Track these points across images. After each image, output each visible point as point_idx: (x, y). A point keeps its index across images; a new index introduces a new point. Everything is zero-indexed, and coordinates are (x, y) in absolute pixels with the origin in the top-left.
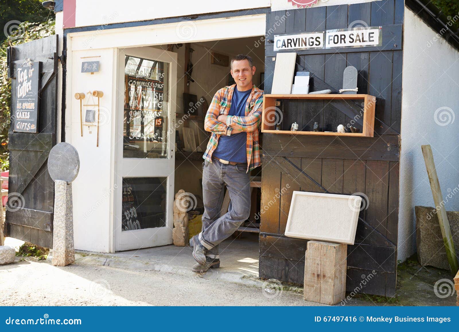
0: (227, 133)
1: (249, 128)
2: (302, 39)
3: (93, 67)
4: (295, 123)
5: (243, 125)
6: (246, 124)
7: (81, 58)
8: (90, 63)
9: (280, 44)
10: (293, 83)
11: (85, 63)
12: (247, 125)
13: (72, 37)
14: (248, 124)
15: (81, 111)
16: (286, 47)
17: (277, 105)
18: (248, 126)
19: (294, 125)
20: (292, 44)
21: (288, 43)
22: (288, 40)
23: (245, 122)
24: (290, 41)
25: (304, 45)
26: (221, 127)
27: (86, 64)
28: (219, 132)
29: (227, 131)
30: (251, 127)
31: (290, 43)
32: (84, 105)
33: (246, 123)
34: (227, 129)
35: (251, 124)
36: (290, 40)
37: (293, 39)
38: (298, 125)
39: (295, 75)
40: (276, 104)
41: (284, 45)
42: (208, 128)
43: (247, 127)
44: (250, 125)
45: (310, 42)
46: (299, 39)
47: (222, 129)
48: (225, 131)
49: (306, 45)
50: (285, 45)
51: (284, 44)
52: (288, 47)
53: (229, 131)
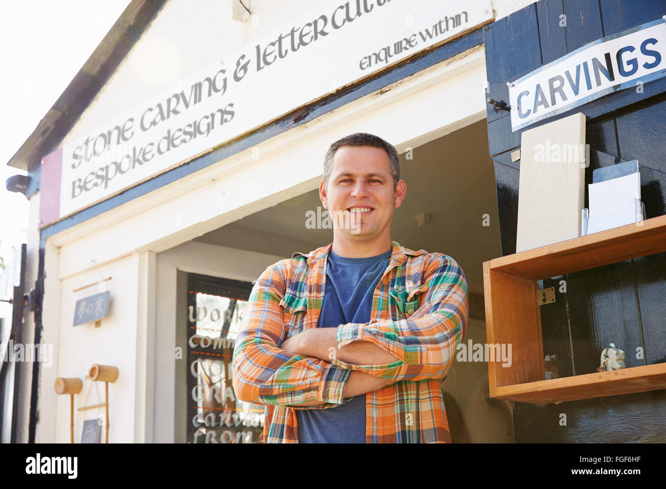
0: (325, 396)
1: (430, 352)
2: (595, 61)
3: (95, 306)
4: (612, 345)
5: (408, 342)
6: (420, 338)
7: (75, 291)
8: (91, 300)
9: (528, 103)
10: (587, 205)
11: (81, 301)
12: (425, 342)
13: (59, 248)
14: (426, 338)
15: (72, 424)
16: (547, 106)
17: (544, 300)
18: (429, 346)
19: (606, 356)
20: (568, 89)
21: (553, 91)
22: (551, 81)
23: (415, 332)
24: (557, 84)
25: (603, 77)
26: (302, 373)
27: (84, 304)
28: (293, 393)
29: (326, 386)
30: (439, 349)
31: (560, 89)
32: (79, 410)
33: (420, 334)
34: (328, 379)
35: (437, 336)
36: (559, 78)
37: (568, 73)
38: (621, 352)
39: (589, 178)
40: (541, 298)
41: (541, 103)
42: (247, 385)
43: (424, 347)
44: (436, 342)
45: (625, 64)
46: (585, 64)
47: (308, 381)
48: (317, 389)
49: (611, 77)
50: (544, 102)
51: (540, 99)
52: (554, 103)
53: (333, 383)
